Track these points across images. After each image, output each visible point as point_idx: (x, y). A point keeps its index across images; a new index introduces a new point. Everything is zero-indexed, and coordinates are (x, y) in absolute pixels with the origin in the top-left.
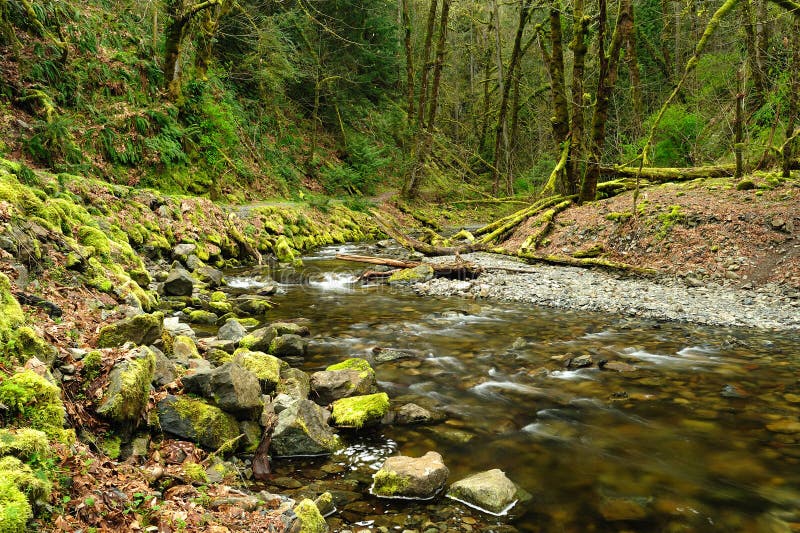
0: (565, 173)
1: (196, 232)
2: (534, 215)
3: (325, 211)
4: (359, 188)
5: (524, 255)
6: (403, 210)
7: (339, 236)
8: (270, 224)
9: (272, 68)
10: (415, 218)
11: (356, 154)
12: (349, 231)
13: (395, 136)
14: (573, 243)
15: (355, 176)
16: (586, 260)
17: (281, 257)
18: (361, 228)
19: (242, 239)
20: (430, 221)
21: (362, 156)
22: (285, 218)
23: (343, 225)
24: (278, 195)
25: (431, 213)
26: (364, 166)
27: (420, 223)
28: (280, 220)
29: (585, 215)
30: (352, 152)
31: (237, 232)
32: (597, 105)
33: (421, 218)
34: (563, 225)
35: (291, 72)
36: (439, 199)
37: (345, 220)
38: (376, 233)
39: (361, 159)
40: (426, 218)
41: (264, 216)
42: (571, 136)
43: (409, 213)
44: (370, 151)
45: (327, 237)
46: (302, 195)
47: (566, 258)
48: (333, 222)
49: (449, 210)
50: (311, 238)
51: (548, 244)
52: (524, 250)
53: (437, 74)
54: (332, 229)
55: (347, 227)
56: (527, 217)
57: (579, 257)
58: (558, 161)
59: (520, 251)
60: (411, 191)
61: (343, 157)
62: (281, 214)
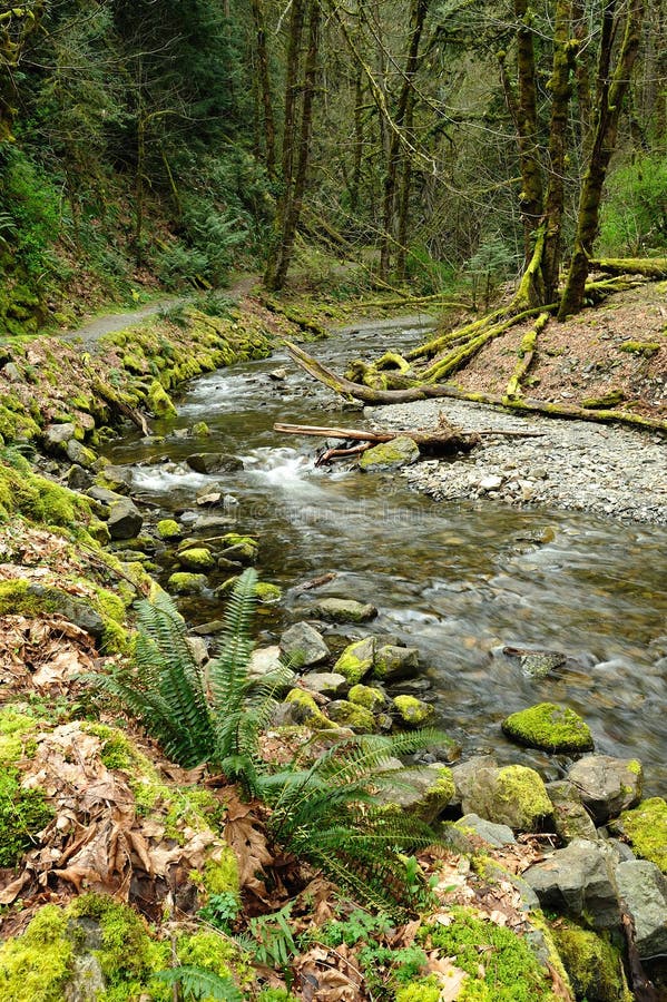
0: (540, 274)
1: (60, 398)
2: (499, 335)
3: (182, 324)
4: (206, 277)
5: (510, 403)
6: (271, 309)
7: (208, 362)
8: (130, 360)
9: (85, 107)
10: (290, 319)
11: (198, 226)
12: (219, 352)
13: (240, 194)
14: (574, 384)
15: (202, 260)
16: (604, 413)
17: (159, 413)
18: (230, 343)
19: (113, 395)
20: (311, 324)
21: (206, 230)
22: (145, 347)
23: (209, 344)
24: (107, 301)
25: (305, 308)
26: (210, 244)
27: (297, 327)
28: (140, 351)
29: (578, 337)
30: (191, 224)
31: (105, 386)
32: (589, 179)
33: (298, 318)
34: (551, 355)
35: (112, 112)
36: (314, 287)
37: (211, 336)
38: (250, 349)
39: (205, 235)
40: (304, 319)
41: (119, 349)
42: (547, 220)
43: (280, 312)
44: (218, 223)
45: (193, 364)
46: (136, 296)
47: (573, 408)
48: (196, 340)
49: (328, 302)
50: (176, 370)
51: (537, 384)
52: (511, 397)
53: (307, 105)
54: (196, 351)
55: (215, 345)
56: (491, 338)
57: (590, 407)
58: (530, 259)
59: (505, 398)
60: (277, 279)
61: (179, 230)
62: (138, 341)
